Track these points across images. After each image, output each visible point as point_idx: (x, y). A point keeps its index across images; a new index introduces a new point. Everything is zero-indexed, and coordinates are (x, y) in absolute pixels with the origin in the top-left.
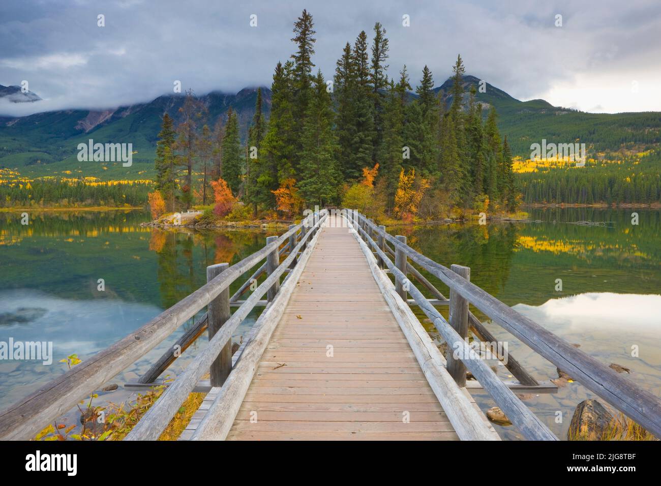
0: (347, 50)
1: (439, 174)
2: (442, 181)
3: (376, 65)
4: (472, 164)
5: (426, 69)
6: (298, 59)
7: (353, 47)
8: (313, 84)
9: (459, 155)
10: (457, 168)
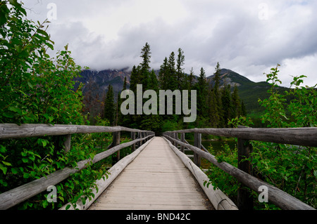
0: (166, 60)
1: (208, 118)
2: (210, 121)
3: (179, 67)
4: (225, 114)
5: (202, 69)
6: (143, 65)
7: (168, 59)
8: (149, 76)
9: (218, 109)
10: (217, 115)
